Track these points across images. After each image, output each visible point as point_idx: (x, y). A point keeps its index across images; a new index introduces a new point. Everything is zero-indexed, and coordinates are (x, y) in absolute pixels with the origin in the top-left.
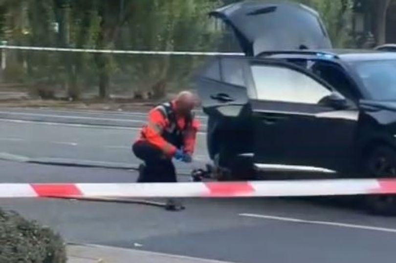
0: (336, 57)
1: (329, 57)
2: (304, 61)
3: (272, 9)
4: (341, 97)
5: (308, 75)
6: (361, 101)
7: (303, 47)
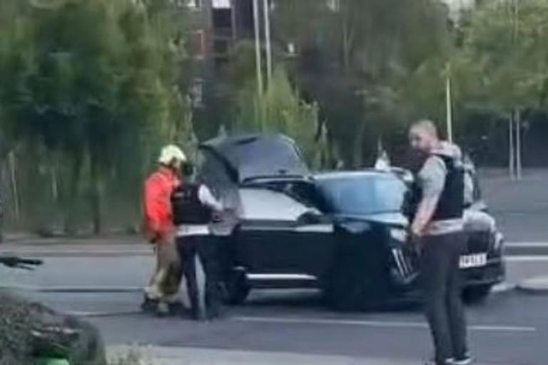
0: (311, 178)
1: (306, 179)
2: (284, 183)
3: (253, 140)
4: (317, 212)
5: (287, 194)
6: (337, 215)
7: (282, 172)
